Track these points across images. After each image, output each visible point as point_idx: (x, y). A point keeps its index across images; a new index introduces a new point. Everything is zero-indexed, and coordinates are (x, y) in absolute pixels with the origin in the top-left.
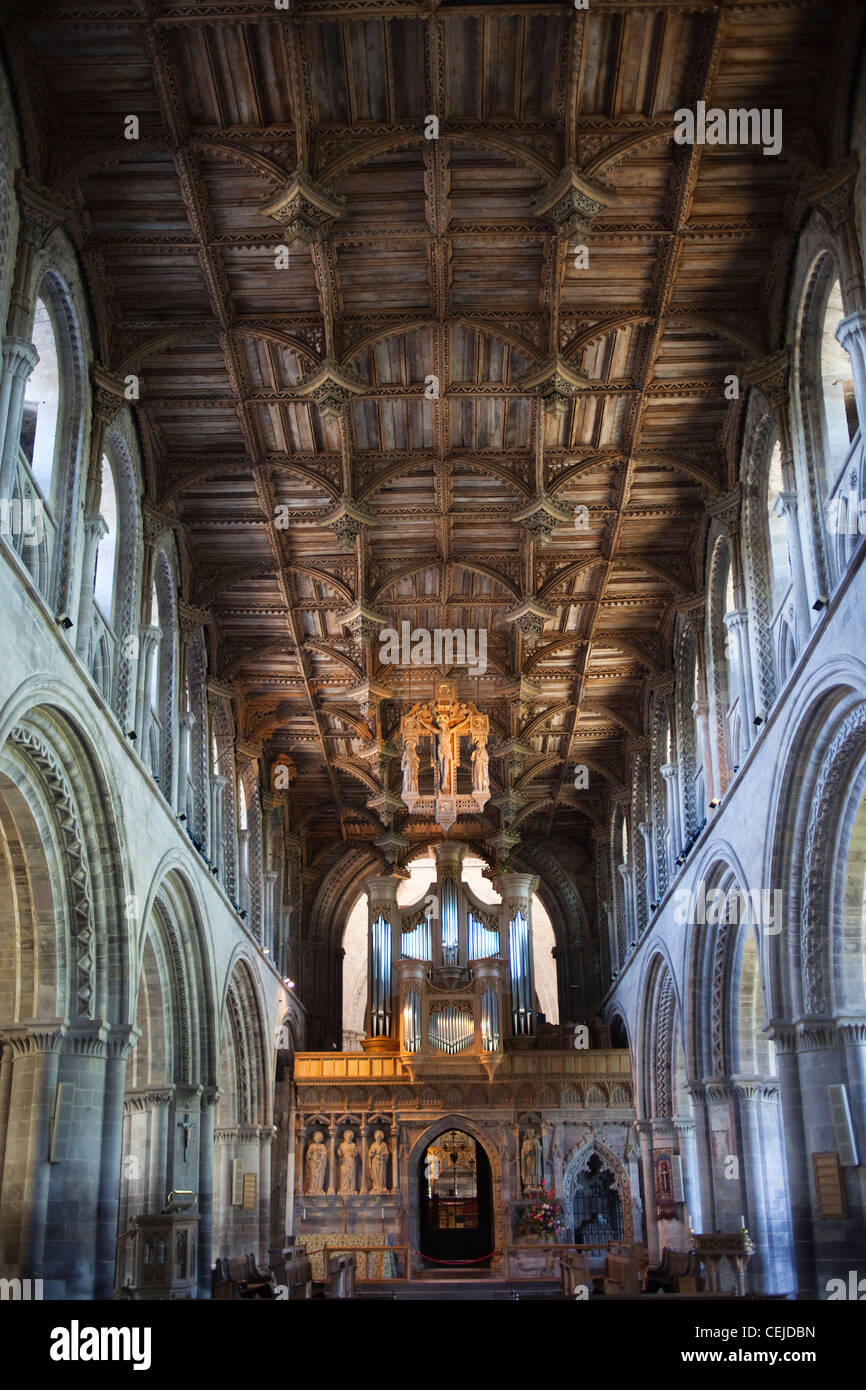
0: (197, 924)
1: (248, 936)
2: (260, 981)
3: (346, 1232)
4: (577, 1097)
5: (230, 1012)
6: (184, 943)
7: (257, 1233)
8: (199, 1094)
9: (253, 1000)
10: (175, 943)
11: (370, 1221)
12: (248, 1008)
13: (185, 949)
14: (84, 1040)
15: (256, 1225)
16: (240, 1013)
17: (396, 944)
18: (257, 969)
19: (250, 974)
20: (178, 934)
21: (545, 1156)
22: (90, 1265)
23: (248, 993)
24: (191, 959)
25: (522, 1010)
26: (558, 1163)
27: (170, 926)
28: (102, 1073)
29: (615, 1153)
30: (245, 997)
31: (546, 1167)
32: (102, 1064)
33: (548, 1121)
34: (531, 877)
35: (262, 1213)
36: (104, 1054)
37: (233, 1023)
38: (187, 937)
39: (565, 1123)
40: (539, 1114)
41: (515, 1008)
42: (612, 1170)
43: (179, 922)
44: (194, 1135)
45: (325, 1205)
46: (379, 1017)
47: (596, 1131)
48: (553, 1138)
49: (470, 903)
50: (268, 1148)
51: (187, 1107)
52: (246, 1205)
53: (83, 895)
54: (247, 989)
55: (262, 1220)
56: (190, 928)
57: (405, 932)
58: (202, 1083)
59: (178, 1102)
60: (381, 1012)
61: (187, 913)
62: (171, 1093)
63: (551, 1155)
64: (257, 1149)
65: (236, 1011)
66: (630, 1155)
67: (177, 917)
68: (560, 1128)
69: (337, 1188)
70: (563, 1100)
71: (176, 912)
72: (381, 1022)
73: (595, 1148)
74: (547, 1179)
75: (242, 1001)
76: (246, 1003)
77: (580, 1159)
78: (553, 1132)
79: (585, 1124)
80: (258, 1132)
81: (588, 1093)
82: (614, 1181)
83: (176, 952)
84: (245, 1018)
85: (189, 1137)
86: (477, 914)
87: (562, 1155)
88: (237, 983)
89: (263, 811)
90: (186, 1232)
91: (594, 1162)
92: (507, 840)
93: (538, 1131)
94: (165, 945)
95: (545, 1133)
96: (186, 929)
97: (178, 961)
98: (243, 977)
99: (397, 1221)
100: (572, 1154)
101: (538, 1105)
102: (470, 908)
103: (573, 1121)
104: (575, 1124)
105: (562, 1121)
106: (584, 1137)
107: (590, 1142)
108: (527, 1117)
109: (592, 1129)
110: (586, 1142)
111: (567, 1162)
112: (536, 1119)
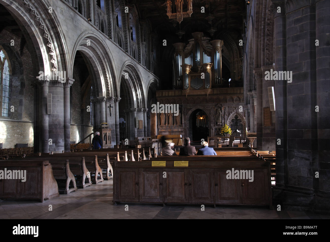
0: (106, 54)
1: (132, 58)
2: (139, 71)
3: (171, 134)
4: (232, 100)
5: (131, 79)
6: (104, 59)
7: (144, 134)
8: (114, 99)
9: (138, 76)
10: (101, 59)
11: (176, 132)
12: (136, 78)
13: (105, 60)
14: (55, 82)
15: (144, 133)
16: (135, 80)
17: (183, 61)
18: (137, 68)
19: (135, 69)
20: (101, 56)
21: (223, 115)
22: (63, 140)
23: (136, 75)
24: (107, 63)
25: (217, 77)
26: (226, 117)
27: (98, 54)
28: (63, 91)
29: (242, 114)
30: (135, 75)
32: (62, 89)
33: (224, 106)
34: (220, 40)
35: (145, 130)
36: (62, 86)
37: (133, 82)
38: (105, 57)
40: (221, 105)
41: (215, 77)
42: (241, 119)
43: (101, 53)
44: (113, 109)
45: (165, 128)
46: (179, 81)
47: (237, 109)
48: (225, 111)
49: (204, 49)
50: (146, 114)
51: (110, 103)
52: (140, 128)
53: (48, 41)
54: (135, 73)
55: (145, 131)
56: (105, 54)
57: (186, 58)
58: (114, 97)
59: (107, 101)
60: (179, 79)
61: (103, 50)
62: (105, 99)
63: (224, 116)
64: (143, 114)
65: (133, 79)
67: (100, 51)
68: (227, 108)
69: (168, 124)
70: (228, 101)
71: (99, 50)
72: (179, 82)
73: (236, 113)
74: (223, 121)
75: (134, 76)
76: (136, 77)
77: (232, 116)
78: (225, 110)
79: (234, 107)
80: (142, 110)
81: (235, 99)
82: (241, 122)
83: (102, 61)
84: (136, 81)
85: (111, 110)
86: (205, 52)
87: (227, 115)
88: (132, 71)
89: (141, 25)
90: (106, 133)
91: (236, 117)
92: (213, 30)
93: (221, 110)
94: (98, 59)
95: (223, 110)
96: (103, 55)
97: (103, 64)
98: (133, 70)
99: (184, 132)
100: (230, 115)
101: (221, 103)
102: (204, 50)
103: (231, 106)
104: (231, 107)
105: (227, 106)
106: (233, 110)
107: (235, 111)
108: (218, 105)
109: (235, 108)
110: (234, 111)
111: (229, 117)
112: (220, 106)
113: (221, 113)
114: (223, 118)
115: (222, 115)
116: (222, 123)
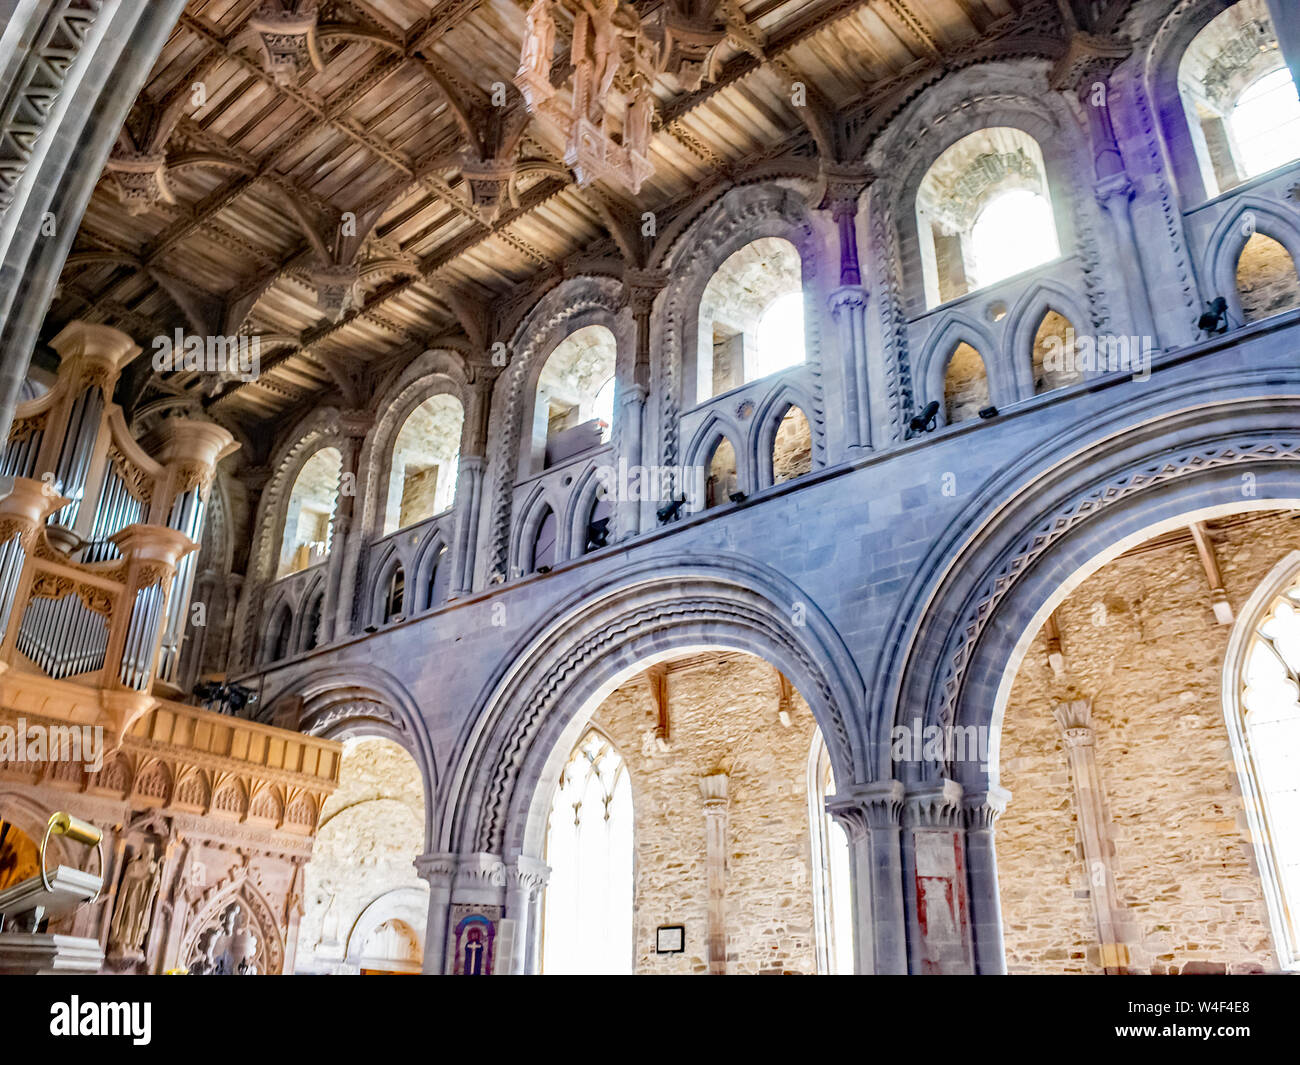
4: (236, 802)
26: (181, 907)
29: (272, 906)
31: (159, 917)
33: (182, 835)
39: (207, 843)
40: (169, 821)
47: (252, 863)
48: (182, 866)
63: (171, 898)
66: (294, 913)
68: (197, 851)
70: (216, 803)
73: (243, 892)
74: (156, 937)
77: (214, 909)
78: (185, 857)
79: (239, 850)
87: (191, 898)
95: (170, 856)
100: (206, 898)
101: (174, 804)
102: (114, 450)
103: (221, 841)
104: (222, 847)
105: (205, 837)
106: (230, 871)
107: (237, 884)
108: (147, 822)
109: (245, 859)
110: (232, 880)
111: (196, 912)
112: (161, 828)
113: (157, 879)
114: (162, 916)
115: (157, 893)
116: (144, 947)
